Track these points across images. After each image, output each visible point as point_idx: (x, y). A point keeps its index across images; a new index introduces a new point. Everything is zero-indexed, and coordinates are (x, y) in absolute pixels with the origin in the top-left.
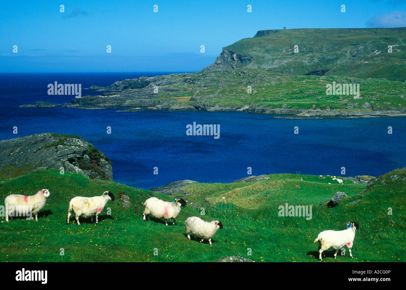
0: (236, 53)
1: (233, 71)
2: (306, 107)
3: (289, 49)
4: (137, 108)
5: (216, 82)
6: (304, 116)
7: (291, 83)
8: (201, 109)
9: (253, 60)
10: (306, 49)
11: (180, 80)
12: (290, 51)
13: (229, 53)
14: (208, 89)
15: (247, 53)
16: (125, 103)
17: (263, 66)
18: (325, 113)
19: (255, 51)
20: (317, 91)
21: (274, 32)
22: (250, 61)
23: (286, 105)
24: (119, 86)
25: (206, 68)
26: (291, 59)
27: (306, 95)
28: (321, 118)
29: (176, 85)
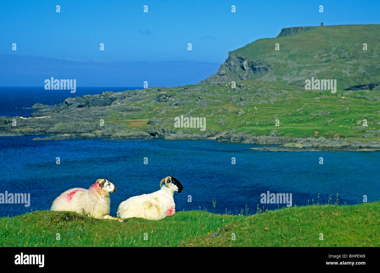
0: (247, 60)
1: (228, 84)
2: (305, 135)
3: (323, 54)
4: (66, 135)
5: (194, 99)
6: (294, 147)
7: (299, 100)
8: (159, 136)
9: (270, 70)
10: (349, 54)
11: (152, 96)
12: (325, 56)
13: (237, 60)
14: (179, 109)
15: (263, 59)
16: (54, 127)
17: (284, 79)
18: (327, 143)
19: (275, 56)
20: (328, 111)
21: (305, 31)
22: (266, 70)
23: (276, 131)
24: (71, 104)
25: (205, 80)
26: (325, 68)
27: (312, 118)
28: (318, 151)
29: (138, 102)
